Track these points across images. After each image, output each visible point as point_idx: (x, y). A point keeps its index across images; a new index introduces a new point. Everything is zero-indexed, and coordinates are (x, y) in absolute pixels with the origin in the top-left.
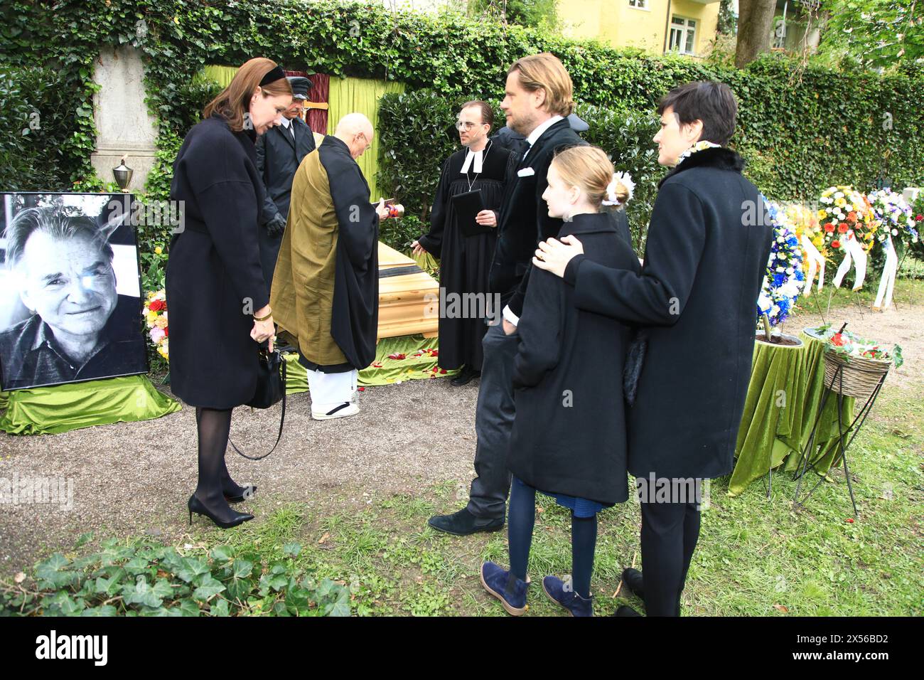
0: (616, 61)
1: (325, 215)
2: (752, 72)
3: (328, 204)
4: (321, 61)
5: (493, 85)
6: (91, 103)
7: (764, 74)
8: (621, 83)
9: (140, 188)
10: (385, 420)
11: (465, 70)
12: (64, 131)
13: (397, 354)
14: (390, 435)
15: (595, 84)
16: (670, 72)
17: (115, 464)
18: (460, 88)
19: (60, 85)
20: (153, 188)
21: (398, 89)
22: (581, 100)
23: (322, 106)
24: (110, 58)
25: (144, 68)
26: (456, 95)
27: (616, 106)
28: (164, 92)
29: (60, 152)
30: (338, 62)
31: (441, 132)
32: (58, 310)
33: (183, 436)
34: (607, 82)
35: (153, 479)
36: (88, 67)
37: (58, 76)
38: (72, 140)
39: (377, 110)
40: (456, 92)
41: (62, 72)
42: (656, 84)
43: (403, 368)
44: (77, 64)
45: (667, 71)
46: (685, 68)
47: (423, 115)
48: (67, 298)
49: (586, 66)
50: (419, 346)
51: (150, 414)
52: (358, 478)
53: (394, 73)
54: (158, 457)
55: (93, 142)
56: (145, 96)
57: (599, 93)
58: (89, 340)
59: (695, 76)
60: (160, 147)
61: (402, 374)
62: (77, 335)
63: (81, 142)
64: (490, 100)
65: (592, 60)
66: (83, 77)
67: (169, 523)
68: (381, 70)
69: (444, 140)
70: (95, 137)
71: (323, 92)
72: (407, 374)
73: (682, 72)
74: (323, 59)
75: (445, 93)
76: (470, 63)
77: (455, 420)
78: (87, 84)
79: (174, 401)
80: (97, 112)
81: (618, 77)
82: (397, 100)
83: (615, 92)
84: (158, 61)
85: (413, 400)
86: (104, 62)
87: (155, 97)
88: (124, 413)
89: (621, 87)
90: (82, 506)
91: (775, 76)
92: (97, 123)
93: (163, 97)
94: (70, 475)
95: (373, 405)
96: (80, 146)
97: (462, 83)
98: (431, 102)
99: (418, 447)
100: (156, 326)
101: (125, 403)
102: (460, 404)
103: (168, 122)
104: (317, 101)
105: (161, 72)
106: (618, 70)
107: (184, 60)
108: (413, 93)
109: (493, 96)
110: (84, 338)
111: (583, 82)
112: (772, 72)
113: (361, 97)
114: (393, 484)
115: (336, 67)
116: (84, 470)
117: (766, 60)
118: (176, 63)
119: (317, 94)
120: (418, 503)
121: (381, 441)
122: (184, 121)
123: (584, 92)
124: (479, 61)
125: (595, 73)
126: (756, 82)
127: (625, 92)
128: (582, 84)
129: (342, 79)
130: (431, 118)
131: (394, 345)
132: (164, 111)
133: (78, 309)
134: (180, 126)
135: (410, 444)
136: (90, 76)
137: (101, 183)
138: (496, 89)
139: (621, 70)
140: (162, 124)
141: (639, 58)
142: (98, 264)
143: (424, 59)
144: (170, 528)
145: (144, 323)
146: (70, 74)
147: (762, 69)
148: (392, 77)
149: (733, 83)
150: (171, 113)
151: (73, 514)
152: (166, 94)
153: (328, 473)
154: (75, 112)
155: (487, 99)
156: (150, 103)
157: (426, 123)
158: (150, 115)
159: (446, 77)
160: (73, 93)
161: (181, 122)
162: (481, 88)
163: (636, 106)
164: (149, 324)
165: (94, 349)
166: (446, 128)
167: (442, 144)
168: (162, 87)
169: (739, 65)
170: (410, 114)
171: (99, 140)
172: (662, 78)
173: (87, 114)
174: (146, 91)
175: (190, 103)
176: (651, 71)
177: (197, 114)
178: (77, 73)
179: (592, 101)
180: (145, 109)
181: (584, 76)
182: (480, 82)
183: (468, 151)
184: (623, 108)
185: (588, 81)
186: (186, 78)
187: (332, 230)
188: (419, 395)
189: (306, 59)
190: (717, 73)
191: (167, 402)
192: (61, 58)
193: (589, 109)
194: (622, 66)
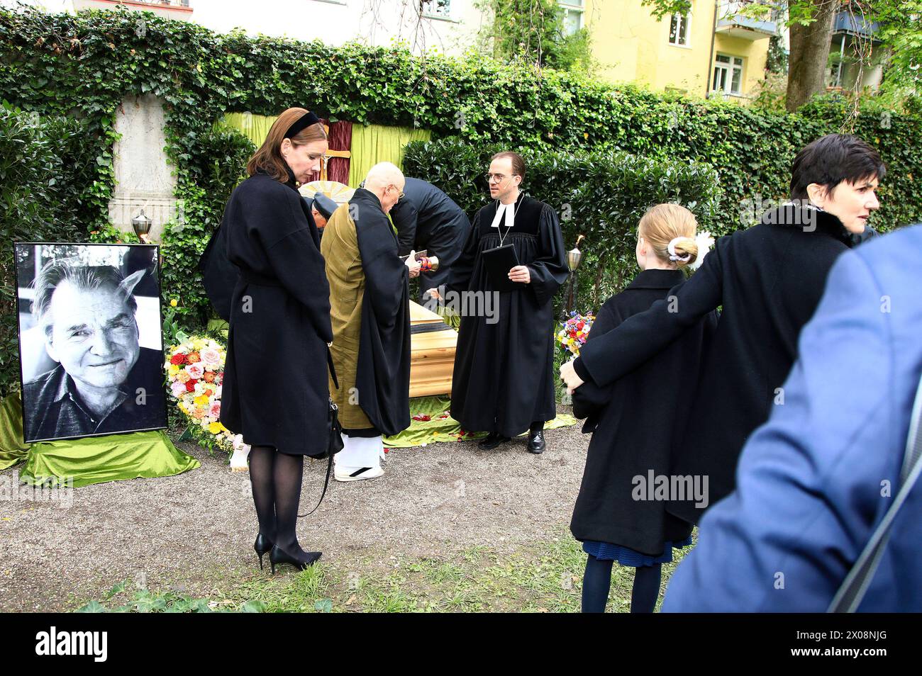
0: (655, 106)
1: (351, 269)
2: (804, 116)
3: (355, 258)
4: (344, 108)
5: (523, 132)
6: (111, 152)
7: (818, 118)
8: (660, 129)
9: (156, 239)
10: (410, 483)
11: (494, 117)
12: (83, 180)
13: (422, 415)
14: (417, 499)
15: (633, 131)
16: (714, 117)
17: (137, 520)
18: (489, 135)
19: (83, 134)
20: (169, 238)
21: (423, 137)
22: (618, 148)
23: (344, 154)
24: (131, 106)
25: (165, 116)
26: (485, 143)
27: (655, 154)
28: (184, 140)
29: (79, 201)
30: (362, 109)
31: (469, 182)
32: (81, 362)
33: (203, 494)
34: (645, 128)
35: (175, 536)
36: (110, 116)
37: (81, 124)
38: (91, 189)
39: (401, 159)
40: (485, 140)
41: (84, 121)
42: (698, 130)
43: (429, 430)
44: (100, 113)
45: (710, 116)
46: (730, 112)
47: (450, 164)
48: (90, 349)
49: (623, 111)
50: (444, 408)
51: (169, 471)
52: (384, 541)
53: (420, 120)
54: (178, 514)
55: (111, 191)
56: (165, 144)
57: (637, 140)
58: (110, 393)
59: (741, 121)
60: (178, 196)
61: (427, 436)
62: (99, 387)
63: (100, 191)
64: (521, 148)
65: (629, 105)
66: (104, 125)
67: (193, 579)
68: (406, 117)
69: (472, 191)
70: (113, 186)
71: (345, 140)
72: (433, 437)
73: (727, 116)
74: (346, 106)
75: (473, 141)
76: (499, 109)
77: (484, 485)
78: (108, 133)
79: (192, 458)
80: (116, 161)
81: (657, 123)
82: (422, 148)
83: (655, 139)
84: (179, 109)
85: (440, 463)
86: (125, 111)
87: (175, 146)
88: (143, 468)
89: (660, 133)
90: (107, 559)
91: (830, 120)
92: (116, 172)
93: (183, 145)
94: (93, 529)
95: (397, 467)
96: (98, 195)
97: (490, 130)
98: (459, 150)
99: (445, 511)
100: (177, 380)
101: (144, 458)
102: (489, 469)
103: (187, 171)
104: (339, 149)
105: (182, 120)
106: (657, 116)
107: (205, 108)
108: (440, 141)
109: (524, 144)
110: (105, 391)
111: (620, 128)
112: (827, 116)
113: (385, 145)
114: (421, 549)
115: (359, 114)
116: (106, 525)
117: (822, 102)
118: (197, 111)
119: (340, 143)
120: (447, 567)
121: (406, 504)
122: (203, 170)
123: (620, 139)
124: (508, 107)
125: (632, 119)
126: (808, 126)
127: (664, 139)
128: (619, 131)
129: (366, 126)
130: (458, 167)
131: (419, 406)
132: (183, 160)
133: (100, 361)
134: (199, 175)
135: (437, 508)
136: (111, 124)
137: (118, 233)
138: (527, 136)
139: (660, 115)
140: (181, 173)
141: (680, 103)
142: (121, 316)
143: (451, 105)
144: (195, 585)
145: (164, 377)
146: (92, 123)
147: (816, 112)
148: (417, 124)
149: (783, 128)
150: (190, 162)
151: (98, 567)
152: (186, 143)
153: (353, 535)
154: (95, 161)
155: (517, 147)
156: (169, 152)
157: (452, 172)
158: (169, 163)
159: (474, 124)
160: (93, 142)
161: (200, 171)
162: (511, 135)
163: (677, 154)
164: (171, 378)
165: (115, 402)
166: (474, 177)
167: (470, 195)
168: (182, 135)
169: (791, 108)
170: (436, 163)
171: (117, 189)
172: (705, 123)
173: (106, 163)
174: (166, 140)
175: (210, 152)
176: (694, 117)
177: (217, 163)
178: (99, 122)
179: (630, 149)
180: (165, 158)
181: (621, 122)
182: (510, 129)
183: (499, 204)
184: (663, 156)
185: (625, 127)
186: (206, 126)
187: (356, 286)
188: (445, 459)
189: (328, 106)
190: (765, 118)
191: (184, 458)
192: (85, 107)
193: (627, 158)
194: (661, 111)
